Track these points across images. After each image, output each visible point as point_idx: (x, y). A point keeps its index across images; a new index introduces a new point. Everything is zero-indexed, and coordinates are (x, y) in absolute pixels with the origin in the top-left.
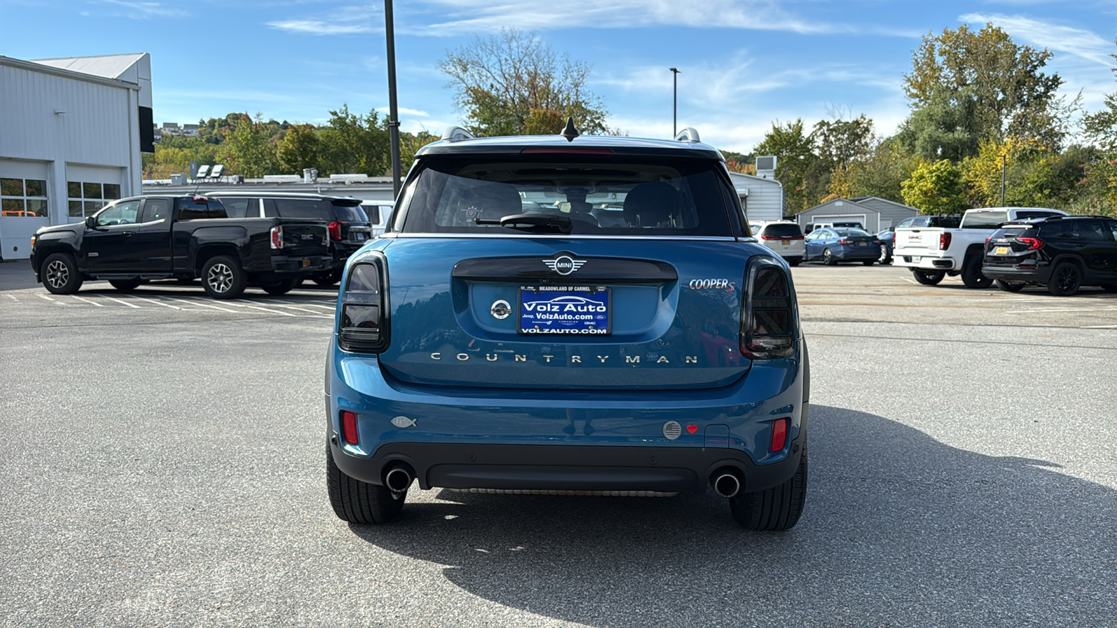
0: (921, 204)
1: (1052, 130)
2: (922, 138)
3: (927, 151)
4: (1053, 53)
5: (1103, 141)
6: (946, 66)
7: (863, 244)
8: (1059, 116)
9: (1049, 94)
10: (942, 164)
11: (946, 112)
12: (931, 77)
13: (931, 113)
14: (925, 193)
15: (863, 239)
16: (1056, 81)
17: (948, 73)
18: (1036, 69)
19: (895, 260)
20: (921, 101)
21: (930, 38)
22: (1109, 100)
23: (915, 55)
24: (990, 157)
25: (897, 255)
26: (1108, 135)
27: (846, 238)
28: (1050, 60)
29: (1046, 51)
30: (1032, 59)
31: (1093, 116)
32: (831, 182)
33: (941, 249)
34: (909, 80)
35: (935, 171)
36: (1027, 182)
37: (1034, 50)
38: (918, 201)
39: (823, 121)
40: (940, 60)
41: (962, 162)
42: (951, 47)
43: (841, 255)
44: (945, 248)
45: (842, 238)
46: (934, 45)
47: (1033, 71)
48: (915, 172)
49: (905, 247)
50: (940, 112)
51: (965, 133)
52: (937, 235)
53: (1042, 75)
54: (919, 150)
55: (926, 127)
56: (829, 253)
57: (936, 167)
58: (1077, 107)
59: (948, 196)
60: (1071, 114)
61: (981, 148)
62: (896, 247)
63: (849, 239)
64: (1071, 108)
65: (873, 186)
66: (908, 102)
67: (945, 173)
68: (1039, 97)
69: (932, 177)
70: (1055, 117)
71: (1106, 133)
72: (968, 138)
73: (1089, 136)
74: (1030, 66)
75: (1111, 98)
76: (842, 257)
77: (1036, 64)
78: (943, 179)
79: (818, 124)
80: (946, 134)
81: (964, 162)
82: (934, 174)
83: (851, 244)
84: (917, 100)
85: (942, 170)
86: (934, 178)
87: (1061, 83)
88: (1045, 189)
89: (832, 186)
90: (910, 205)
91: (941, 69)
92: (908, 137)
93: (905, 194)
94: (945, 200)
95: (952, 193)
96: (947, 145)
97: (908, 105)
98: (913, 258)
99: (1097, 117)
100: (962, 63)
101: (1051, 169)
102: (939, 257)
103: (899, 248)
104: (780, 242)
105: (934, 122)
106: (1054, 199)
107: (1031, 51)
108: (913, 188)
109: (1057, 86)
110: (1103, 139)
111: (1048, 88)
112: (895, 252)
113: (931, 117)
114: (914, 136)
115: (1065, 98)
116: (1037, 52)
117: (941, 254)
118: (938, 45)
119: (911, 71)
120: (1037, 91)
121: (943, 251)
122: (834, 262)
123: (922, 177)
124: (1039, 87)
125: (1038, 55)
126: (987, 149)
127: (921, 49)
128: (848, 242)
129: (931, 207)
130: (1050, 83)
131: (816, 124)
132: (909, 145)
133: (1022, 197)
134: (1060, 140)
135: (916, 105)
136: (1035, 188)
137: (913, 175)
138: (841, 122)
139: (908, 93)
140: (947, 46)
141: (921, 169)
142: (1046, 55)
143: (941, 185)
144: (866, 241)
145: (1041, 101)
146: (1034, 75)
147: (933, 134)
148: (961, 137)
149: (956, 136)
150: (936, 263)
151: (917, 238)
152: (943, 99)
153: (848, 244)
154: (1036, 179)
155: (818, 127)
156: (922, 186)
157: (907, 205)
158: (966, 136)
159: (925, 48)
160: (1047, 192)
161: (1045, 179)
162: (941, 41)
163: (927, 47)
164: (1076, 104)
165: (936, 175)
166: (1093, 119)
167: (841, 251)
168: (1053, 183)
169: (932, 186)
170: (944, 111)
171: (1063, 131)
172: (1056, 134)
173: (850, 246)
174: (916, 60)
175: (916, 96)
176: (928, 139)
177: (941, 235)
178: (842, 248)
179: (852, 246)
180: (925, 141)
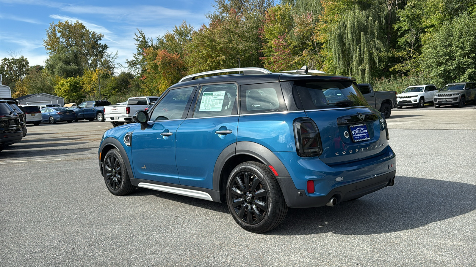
0: (64, 96)
1: (109, 66)
2: (57, 67)
3: (60, 73)
4: (104, 35)
5: (134, 71)
6: (61, 37)
7: (68, 114)
8: (111, 60)
9: (104, 51)
10: (71, 79)
11: (66, 57)
12: (56, 42)
13: (60, 57)
14: (65, 91)
15: (68, 112)
16: (105, 47)
17: (63, 40)
18: (98, 41)
19: (106, 119)
20: (52, 51)
21: (53, 24)
22: (135, 56)
23: (48, 31)
24: (89, 76)
25: (107, 117)
26: (136, 69)
27: (60, 111)
28: (103, 38)
29: (101, 34)
30: (96, 37)
31: (130, 61)
32: (15, 87)
33: (127, 114)
34: (46, 42)
35: (69, 82)
36: (108, 86)
37: (96, 34)
38: (63, 94)
39: (6, 58)
40: (59, 35)
41: (76, 78)
42: (62, 29)
43: (59, 119)
44: (129, 113)
45: (58, 112)
46: (55, 28)
47: (97, 42)
48: (60, 82)
49: (110, 114)
50: (64, 57)
51: (76, 66)
52: (125, 108)
53: (100, 44)
54: (56, 73)
55: (58, 63)
56: (52, 118)
57: (69, 80)
58: (117, 57)
59: (76, 92)
60: (115, 60)
61: (85, 73)
62: (106, 114)
63: (62, 112)
64: (115, 57)
65: (38, 89)
66: (47, 52)
67: (73, 83)
68: (100, 52)
69: (68, 84)
70: (109, 61)
71: (135, 68)
72: (77, 68)
73: (130, 69)
74: (96, 40)
75: (135, 55)
76: (60, 120)
77: (98, 39)
78: (73, 85)
79: (3, 59)
80: (67, 66)
81: (77, 78)
82: (68, 83)
83: (63, 114)
84: (51, 51)
85: (72, 81)
86: (69, 85)
87: (108, 47)
88: (116, 89)
89: (17, 88)
90: (60, 97)
91: (59, 38)
92: (51, 67)
93: (57, 92)
94: (74, 94)
95: (77, 91)
96: (69, 71)
97: (47, 53)
98: (114, 118)
99: (132, 62)
100: (68, 36)
101: (117, 81)
102: (126, 117)
103: (107, 114)
104: (30, 114)
105: (62, 61)
106: (119, 93)
107: (95, 34)
108: (60, 89)
109: (106, 48)
110: (134, 70)
111: (103, 49)
112: (105, 116)
113: (60, 59)
114: (53, 67)
115: (112, 54)
116: (98, 34)
117: (127, 115)
118: (57, 28)
119: (46, 38)
120: (99, 50)
121: (128, 115)
122: (55, 122)
123: (63, 85)
124: (100, 48)
125: (98, 35)
126: (87, 73)
127: (50, 29)
128: (62, 113)
129: (69, 97)
130: (104, 47)
131: (2, 59)
132: (51, 71)
133: (107, 92)
134: (113, 70)
135: (51, 53)
136: (111, 89)
137: (59, 84)
138: (14, 59)
139: (47, 48)
140: (61, 29)
141: (62, 81)
142: (101, 36)
143: (72, 88)
144: (69, 112)
145: (101, 54)
146: (98, 43)
147: (62, 66)
148: (74, 67)
149: (72, 67)
150: (125, 119)
151: (116, 109)
152: (64, 51)
153: (61, 114)
154: (112, 85)
155: (3, 61)
156: (64, 88)
157: (58, 96)
158: (76, 67)
159: (51, 28)
160: (116, 90)
161: (115, 85)
162: (58, 26)
163: (52, 28)
164: (116, 56)
165: (69, 84)
166: (130, 62)
167: (59, 117)
168: (118, 87)
169: (68, 88)
170: (65, 56)
171: (113, 66)
172: (111, 68)
173: (62, 115)
174: (48, 34)
175: (50, 49)
176: (60, 68)
177: (126, 108)
178: (59, 116)
179: (64, 115)
180: (59, 69)
